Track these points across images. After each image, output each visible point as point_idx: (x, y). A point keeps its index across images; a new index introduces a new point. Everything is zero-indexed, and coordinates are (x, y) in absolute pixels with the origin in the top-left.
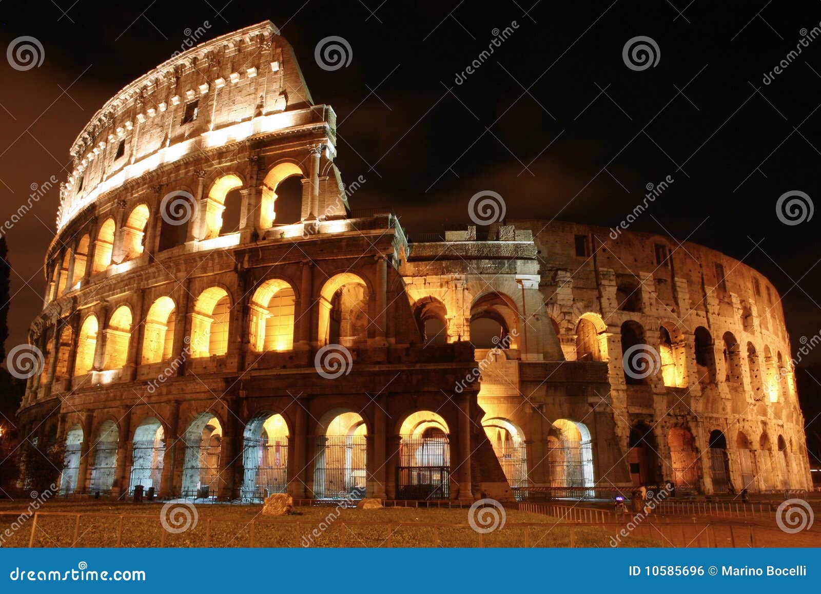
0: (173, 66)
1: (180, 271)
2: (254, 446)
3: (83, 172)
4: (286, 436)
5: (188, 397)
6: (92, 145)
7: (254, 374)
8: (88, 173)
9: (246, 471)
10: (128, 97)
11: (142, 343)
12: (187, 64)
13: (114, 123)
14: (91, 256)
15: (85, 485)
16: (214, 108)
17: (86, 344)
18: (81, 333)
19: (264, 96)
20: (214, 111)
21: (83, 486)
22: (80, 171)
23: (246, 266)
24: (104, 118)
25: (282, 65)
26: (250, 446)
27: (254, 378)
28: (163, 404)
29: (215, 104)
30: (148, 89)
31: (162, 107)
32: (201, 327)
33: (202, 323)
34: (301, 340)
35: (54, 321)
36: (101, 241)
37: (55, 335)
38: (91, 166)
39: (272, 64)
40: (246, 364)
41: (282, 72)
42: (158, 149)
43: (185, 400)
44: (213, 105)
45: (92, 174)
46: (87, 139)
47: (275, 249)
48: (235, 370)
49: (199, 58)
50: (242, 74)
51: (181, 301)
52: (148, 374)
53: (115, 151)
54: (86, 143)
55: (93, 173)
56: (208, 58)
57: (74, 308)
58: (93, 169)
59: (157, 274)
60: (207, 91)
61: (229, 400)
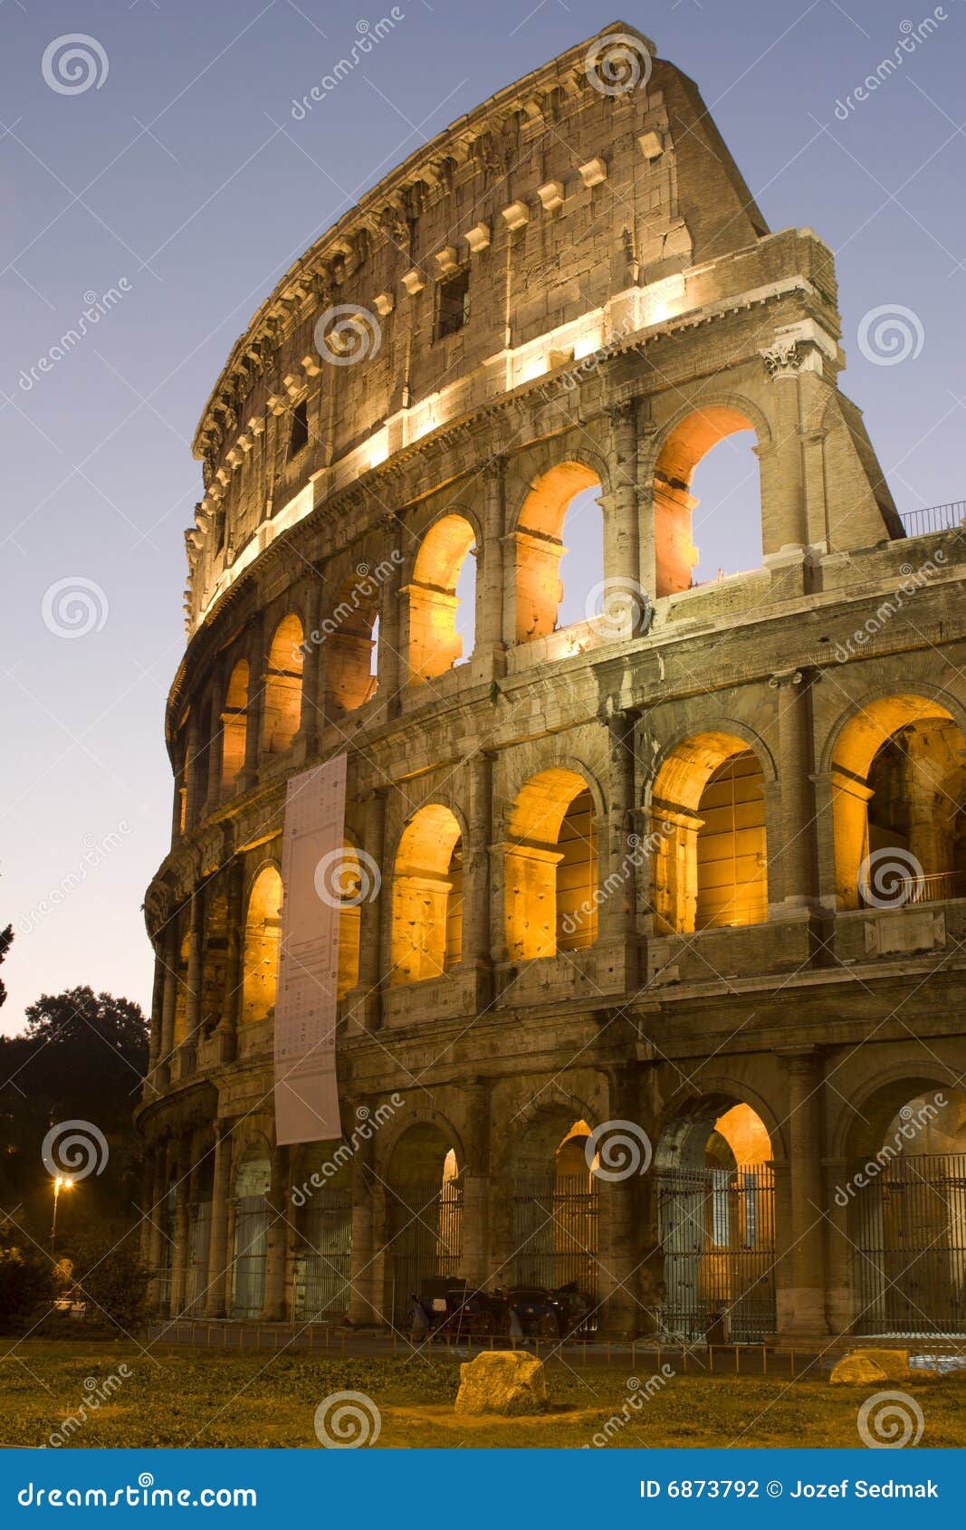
0: (394, 193)
1: (463, 735)
2: (686, 1194)
3: (222, 500)
4: (768, 1164)
5: (509, 1066)
6: (235, 427)
7: (669, 995)
8: (232, 501)
9: (668, 1259)
10: (300, 292)
11: (389, 930)
12: (430, 179)
13: (278, 363)
14: (255, 714)
15: (284, 1300)
16: (508, 288)
17: (264, 940)
18: (250, 912)
19: (631, 230)
20: (508, 294)
21: (279, 1301)
22: (216, 498)
23: (627, 702)
24: (253, 356)
25: (668, 138)
26: (675, 1193)
27: (670, 1009)
28: (449, 1087)
29: (510, 274)
30: (346, 262)
31: (383, 303)
32: (530, 877)
33: (533, 866)
34: (788, 894)
35: (188, 885)
36: (275, 672)
37: (192, 922)
38: (239, 483)
39: (640, 139)
40: (650, 971)
41: (672, 158)
42: (385, 418)
43: (503, 1075)
44: (505, 277)
45: (241, 505)
46: (223, 413)
47: (700, 649)
48: (621, 989)
49: (457, 159)
50: (569, 181)
51: (472, 813)
52: (408, 1010)
53: (286, 436)
54: (223, 425)
55: (243, 500)
56: (479, 154)
57: (226, 852)
58: (243, 491)
59: (408, 746)
60: (486, 243)
61: (610, 1069)
